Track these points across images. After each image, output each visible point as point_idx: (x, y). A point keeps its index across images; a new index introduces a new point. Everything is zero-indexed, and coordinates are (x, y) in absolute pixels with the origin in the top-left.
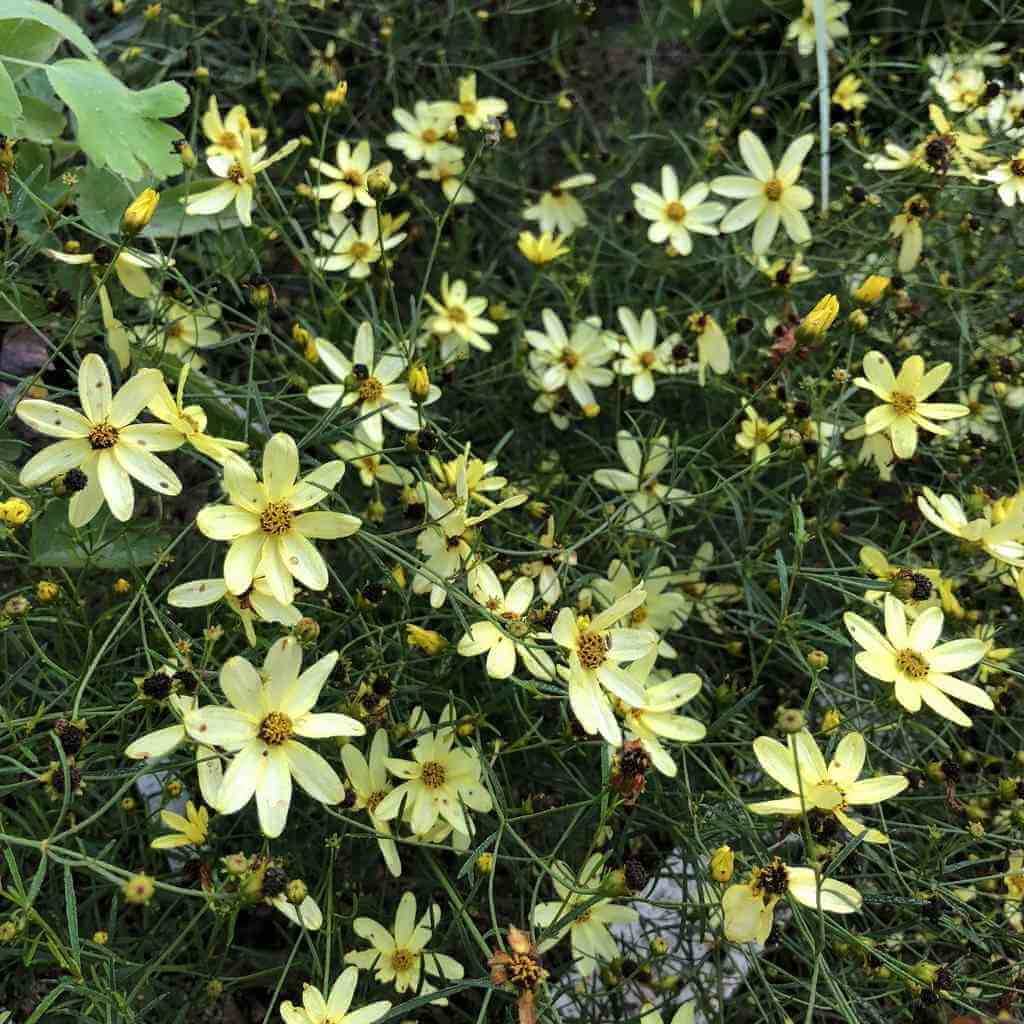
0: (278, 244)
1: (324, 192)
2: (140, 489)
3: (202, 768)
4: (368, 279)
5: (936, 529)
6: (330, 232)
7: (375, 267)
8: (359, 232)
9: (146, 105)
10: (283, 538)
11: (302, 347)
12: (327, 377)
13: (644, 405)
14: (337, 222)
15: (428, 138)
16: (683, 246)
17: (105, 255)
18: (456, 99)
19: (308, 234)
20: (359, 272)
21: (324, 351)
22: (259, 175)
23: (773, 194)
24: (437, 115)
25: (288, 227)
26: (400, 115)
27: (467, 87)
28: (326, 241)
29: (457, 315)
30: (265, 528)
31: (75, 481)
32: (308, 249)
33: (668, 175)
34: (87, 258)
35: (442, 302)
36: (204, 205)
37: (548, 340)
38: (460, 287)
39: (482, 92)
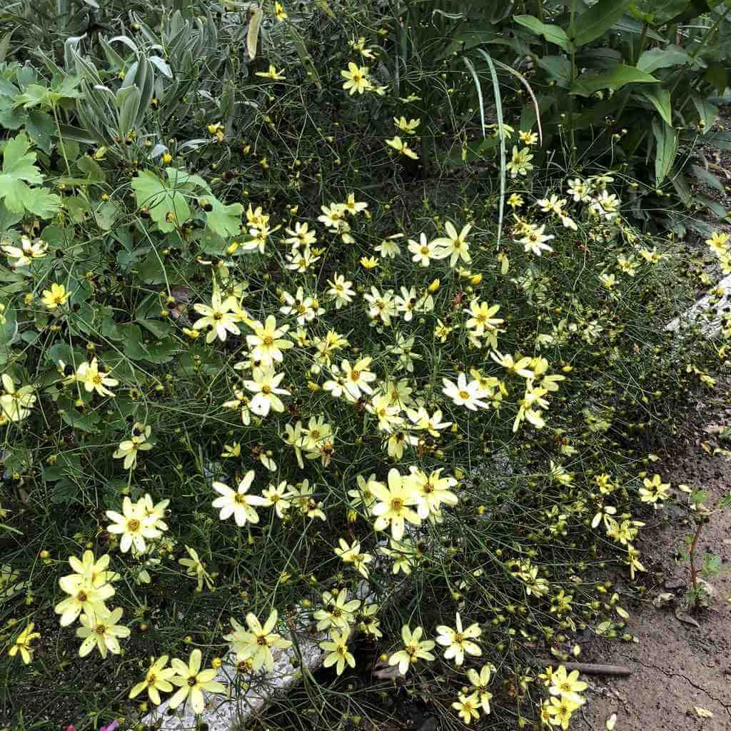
0: (272, 259)
1: (289, 241)
2: (228, 332)
3: (243, 413)
4: (305, 273)
5: (500, 365)
6: (292, 255)
7: (308, 268)
8: (303, 255)
9: (229, 211)
10: (270, 347)
11: (279, 296)
12: (286, 304)
13: (407, 323)
14: (294, 251)
15: (334, 218)
16: (426, 263)
17: (215, 261)
18: (347, 203)
19: (284, 256)
20: (302, 270)
21: (286, 296)
22: (268, 237)
23: (457, 245)
24: (338, 209)
25: (276, 254)
26: (324, 208)
27: (351, 198)
28: (289, 258)
29: (340, 288)
30: (265, 343)
31: (210, 328)
32: (283, 262)
33: (423, 237)
34: (210, 263)
35: (334, 283)
36: (249, 246)
37: (373, 297)
38: (342, 277)
39: (357, 200)
